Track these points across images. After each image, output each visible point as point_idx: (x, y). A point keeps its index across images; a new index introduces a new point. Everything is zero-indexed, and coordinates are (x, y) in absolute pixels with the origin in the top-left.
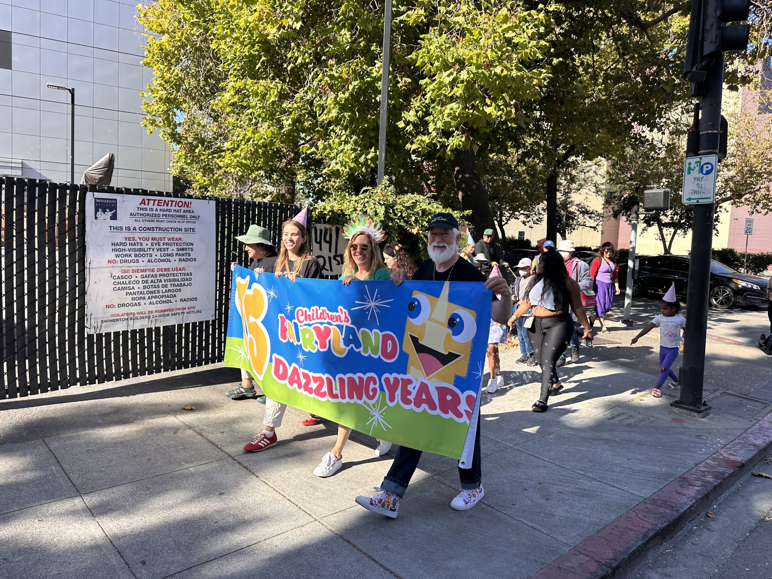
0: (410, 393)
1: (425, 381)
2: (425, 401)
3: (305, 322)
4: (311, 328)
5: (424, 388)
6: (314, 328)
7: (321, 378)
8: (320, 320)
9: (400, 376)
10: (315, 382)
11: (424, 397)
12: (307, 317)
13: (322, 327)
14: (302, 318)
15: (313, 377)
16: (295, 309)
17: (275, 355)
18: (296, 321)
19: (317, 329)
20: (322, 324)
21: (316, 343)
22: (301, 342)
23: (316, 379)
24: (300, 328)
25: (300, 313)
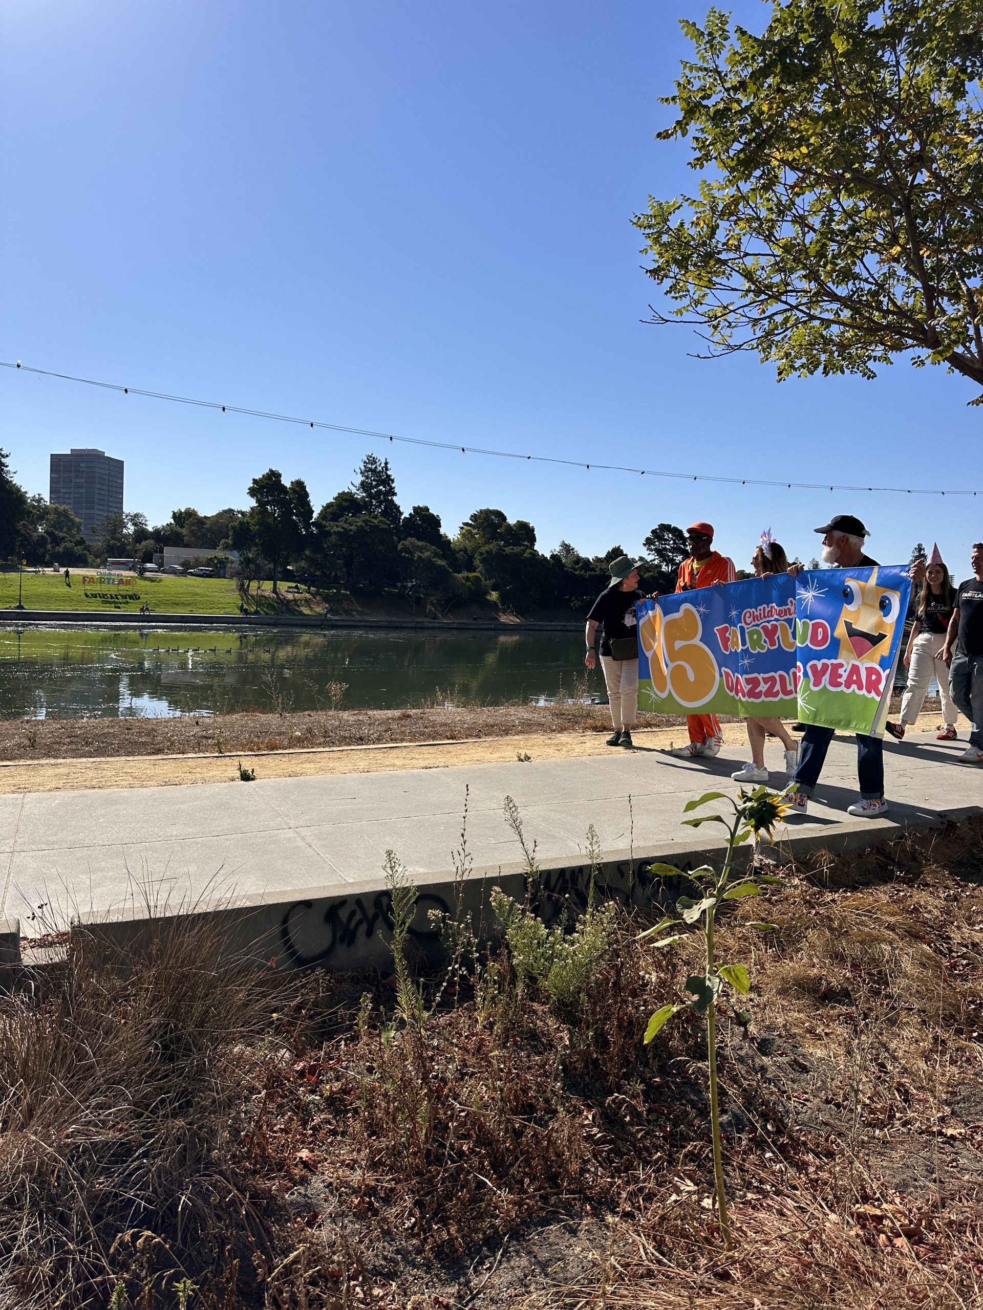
0: (841, 676)
1: (857, 663)
2: (855, 682)
3: (753, 623)
4: (759, 628)
5: (855, 670)
6: (763, 628)
7: (773, 677)
8: (768, 619)
9: (829, 662)
10: (766, 683)
11: (855, 678)
12: (755, 618)
13: (769, 626)
14: (749, 621)
15: (763, 678)
16: (741, 613)
17: (723, 669)
18: (743, 624)
19: (764, 628)
20: (768, 622)
21: (765, 642)
22: (748, 644)
23: (766, 681)
24: (747, 631)
25: (748, 615)
